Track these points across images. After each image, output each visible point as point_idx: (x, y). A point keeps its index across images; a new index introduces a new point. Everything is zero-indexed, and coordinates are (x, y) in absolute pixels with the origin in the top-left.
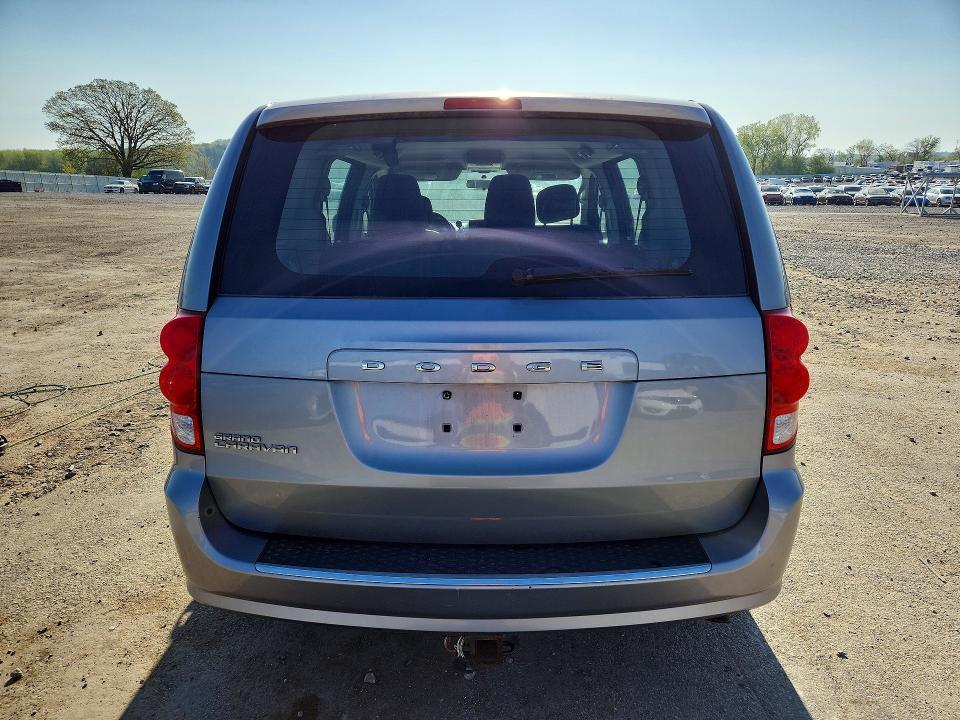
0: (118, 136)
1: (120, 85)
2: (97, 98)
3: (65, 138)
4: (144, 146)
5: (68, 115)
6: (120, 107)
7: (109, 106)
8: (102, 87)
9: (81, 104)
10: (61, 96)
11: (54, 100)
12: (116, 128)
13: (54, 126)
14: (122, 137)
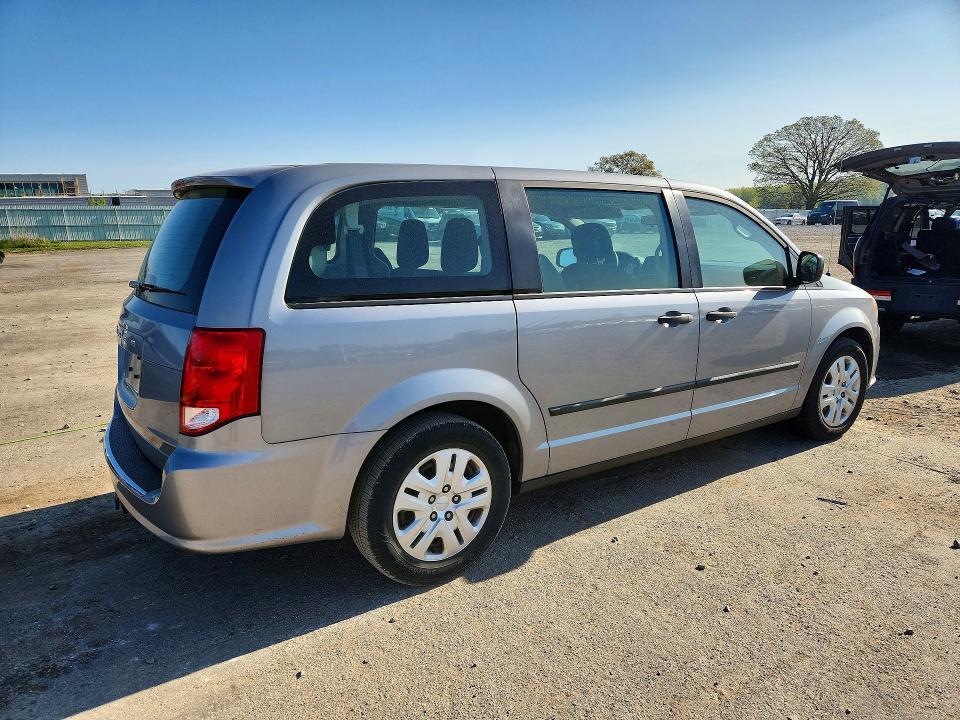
0: (810, 171)
1: (824, 121)
2: (799, 135)
3: (761, 176)
4: (833, 179)
5: (770, 155)
6: (819, 143)
7: (808, 142)
8: (808, 124)
9: (783, 143)
10: (767, 139)
11: (761, 142)
12: (811, 163)
13: (755, 166)
14: (815, 172)
